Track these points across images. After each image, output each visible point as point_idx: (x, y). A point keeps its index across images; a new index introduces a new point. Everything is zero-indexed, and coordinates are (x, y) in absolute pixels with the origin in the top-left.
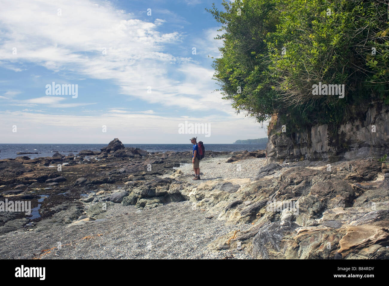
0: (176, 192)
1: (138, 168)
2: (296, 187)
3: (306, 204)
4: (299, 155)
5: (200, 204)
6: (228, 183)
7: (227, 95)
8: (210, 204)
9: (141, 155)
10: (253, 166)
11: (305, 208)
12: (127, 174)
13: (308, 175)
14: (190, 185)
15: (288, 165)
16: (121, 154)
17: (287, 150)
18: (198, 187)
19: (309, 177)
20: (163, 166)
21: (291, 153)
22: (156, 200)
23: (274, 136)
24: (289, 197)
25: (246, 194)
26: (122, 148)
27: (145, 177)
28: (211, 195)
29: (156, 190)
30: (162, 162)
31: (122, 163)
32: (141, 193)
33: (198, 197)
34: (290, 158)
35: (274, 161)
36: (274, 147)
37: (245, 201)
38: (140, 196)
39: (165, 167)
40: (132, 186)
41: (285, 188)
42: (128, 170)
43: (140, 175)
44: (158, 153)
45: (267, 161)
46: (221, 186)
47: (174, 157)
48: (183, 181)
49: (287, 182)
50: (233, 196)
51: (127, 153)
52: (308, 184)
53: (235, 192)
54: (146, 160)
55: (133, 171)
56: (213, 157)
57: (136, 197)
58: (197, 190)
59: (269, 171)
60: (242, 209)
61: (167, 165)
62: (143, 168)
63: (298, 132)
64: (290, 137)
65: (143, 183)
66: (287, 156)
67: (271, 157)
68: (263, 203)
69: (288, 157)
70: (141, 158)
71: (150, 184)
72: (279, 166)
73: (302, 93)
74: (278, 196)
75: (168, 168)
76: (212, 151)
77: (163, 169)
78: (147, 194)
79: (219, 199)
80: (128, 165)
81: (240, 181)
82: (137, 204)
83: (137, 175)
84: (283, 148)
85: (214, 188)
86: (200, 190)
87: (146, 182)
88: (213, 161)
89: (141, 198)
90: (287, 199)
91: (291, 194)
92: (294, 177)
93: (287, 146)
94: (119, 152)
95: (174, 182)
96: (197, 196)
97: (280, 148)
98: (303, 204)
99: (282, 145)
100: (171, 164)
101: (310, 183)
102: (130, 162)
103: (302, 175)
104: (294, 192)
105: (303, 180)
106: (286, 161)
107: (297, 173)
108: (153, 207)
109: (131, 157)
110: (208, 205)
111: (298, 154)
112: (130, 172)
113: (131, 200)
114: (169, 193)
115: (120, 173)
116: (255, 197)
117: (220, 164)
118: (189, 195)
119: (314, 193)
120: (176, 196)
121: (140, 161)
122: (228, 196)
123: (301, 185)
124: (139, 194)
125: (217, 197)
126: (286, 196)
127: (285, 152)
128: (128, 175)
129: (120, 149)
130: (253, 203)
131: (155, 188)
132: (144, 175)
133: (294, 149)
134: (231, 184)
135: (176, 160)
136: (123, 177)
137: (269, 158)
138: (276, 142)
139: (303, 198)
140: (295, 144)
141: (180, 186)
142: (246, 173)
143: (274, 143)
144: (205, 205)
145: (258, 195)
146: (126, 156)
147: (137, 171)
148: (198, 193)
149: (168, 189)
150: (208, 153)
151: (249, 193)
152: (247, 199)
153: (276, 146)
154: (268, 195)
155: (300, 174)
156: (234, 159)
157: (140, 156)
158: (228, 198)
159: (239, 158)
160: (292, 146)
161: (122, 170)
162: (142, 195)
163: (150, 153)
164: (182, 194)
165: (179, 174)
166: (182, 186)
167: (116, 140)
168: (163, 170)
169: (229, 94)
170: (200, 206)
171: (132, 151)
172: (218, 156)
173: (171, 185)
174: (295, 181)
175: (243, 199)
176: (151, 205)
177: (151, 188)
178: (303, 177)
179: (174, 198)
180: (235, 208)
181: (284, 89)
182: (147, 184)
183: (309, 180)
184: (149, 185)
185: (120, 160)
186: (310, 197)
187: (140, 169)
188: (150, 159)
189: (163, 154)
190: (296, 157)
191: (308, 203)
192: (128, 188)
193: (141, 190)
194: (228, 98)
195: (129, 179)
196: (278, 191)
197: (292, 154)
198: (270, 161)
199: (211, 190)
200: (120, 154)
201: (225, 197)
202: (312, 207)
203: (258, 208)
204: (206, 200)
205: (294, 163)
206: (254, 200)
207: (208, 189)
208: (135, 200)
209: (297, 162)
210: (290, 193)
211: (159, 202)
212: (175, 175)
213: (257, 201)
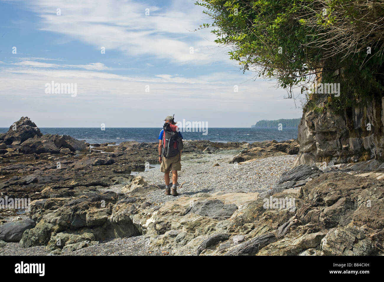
0: (123, 218)
1: (63, 174)
2: (327, 209)
3: (341, 243)
4: (359, 150)
5: (161, 241)
6: (216, 201)
7: (225, 36)
8: (180, 241)
9: (73, 150)
10: (274, 170)
11: (339, 249)
12: (40, 185)
13: (350, 188)
14: (149, 204)
15: (337, 168)
16: (34, 147)
17: (335, 141)
18: (161, 210)
19: (352, 191)
20: (113, 169)
21: (344, 146)
22: (87, 235)
23: (312, 113)
24: (314, 229)
25: (237, 221)
26: (36, 136)
27: (74, 190)
28: (182, 224)
29: (87, 215)
30: (111, 162)
31: (33, 165)
32: (58, 222)
33: (160, 228)
34: (342, 156)
35: (311, 161)
36: (311, 134)
37: (234, 235)
38: (56, 227)
39: (115, 172)
40: (44, 209)
41: (306, 212)
42: (42, 178)
43: (65, 187)
44: (106, 145)
45: (299, 160)
46: (203, 206)
47: (136, 152)
48: (137, 198)
49: (312, 200)
50: (222, 226)
51: (44, 145)
52: (350, 204)
53: (227, 218)
54: (81, 159)
55: (51, 179)
56: (210, 153)
57: (48, 230)
58: (158, 214)
59: (298, 179)
60: (226, 250)
61: (120, 168)
62: (73, 173)
63: (357, 105)
64: (342, 115)
65: (63, 202)
66: (336, 152)
67: (306, 152)
68: (265, 238)
69: (338, 153)
70: (73, 154)
71: (76, 203)
72: (317, 169)
73: (358, 30)
74: (294, 226)
75: (121, 172)
76: (209, 142)
77: (110, 176)
78: (70, 224)
79: (197, 232)
80: (44, 168)
81: (239, 197)
82: (50, 244)
83: (59, 188)
84: (329, 137)
85: (189, 211)
86: (163, 214)
87: (70, 200)
88: (208, 159)
89: (58, 231)
90: (309, 233)
91: (317, 224)
92: (323, 192)
93: (336, 132)
94: (30, 144)
95: (122, 200)
96: (158, 226)
97: (323, 137)
98: (336, 242)
99: (325, 131)
100: (127, 165)
101: (353, 202)
102: (50, 162)
103: (340, 188)
104: (323, 219)
105: (340, 198)
106: (335, 161)
107: (330, 184)
108: (78, 248)
109: (53, 152)
110: (175, 243)
111: (357, 148)
112: (45, 181)
113: (39, 236)
114: (111, 221)
115: (25, 183)
116: (253, 228)
117: (217, 165)
118: (146, 225)
119: (359, 223)
120: (124, 226)
121: (68, 161)
122: (214, 226)
123: (336, 206)
124: (54, 223)
125: (192, 227)
126: (309, 227)
127: (333, 144)
128: (41, 187)
129: (33, 137)
130: (247, 239)
131: (86, 211)
132: (72, 187)
133: (350, 139)
134: (221, 203)
135: (139, 158)
136: (32, 192)
137: (303, 156)
138: (315, 125)
139: (336, 232)
140: (352, 127)
141: (131, 206)
142: (257, 182)
143: (312, 127)
144: (170, 243)
145: (259, 224)
146: (43, 151)
147: (60, 180)
148: (159, 221)
149: (110, 214)
150: (202, 146)
151: (243, 221)
152: (238, 231)
153: (315, 132)
154: (277, 224)
155: (336, 185)
156: (245, 157)
157: (71, 151)
158: (212, 230)
159: (255, 155)
160: (345, 132)
161: (30, 177)
162: (60, 225)
163: (92, 145)
164: (134, 222)
165: (139, 184)
166: (135, 208)
167: (25, 121)
168: (110, 178)
169: (228, 34)
170: (160, 246)
171: (55, 141)
172: (219, 151)
173: (115, 206)
174: (326, 199)
175: (231, 231)
176: (75, 244)
177: (78, 212)
178: (340, 190)
179: (121, 230)
180: (215, 249)
181: (324, 25)
182: (71, 205)
183: (352, 197)
184: (73, 207)
185: (31, 160)
186: (350, 229)
187: (66, 176)
188: (89, 157)
189: (116, 147)
190: (354, 154)
191: (344, 242)
192: (35, 212)
193: (59, 215)
194: (225, 41)
195: (43, 195)
196: (294, 217)
197: (347, 149)
198: (305, 161)
199: (184, 215)
200: (31, 147)
201: (206, 228)
202: (352, 250)
203: (253, 248)
204: (173, 234)
205: (350, 166)
206: (250, 233)
207: (179, 212)
208: (47, 234)
209: (355, 162)
210: (315, 221)
211: (92, 238)
212: (130, 186)
213: (255, 235)
